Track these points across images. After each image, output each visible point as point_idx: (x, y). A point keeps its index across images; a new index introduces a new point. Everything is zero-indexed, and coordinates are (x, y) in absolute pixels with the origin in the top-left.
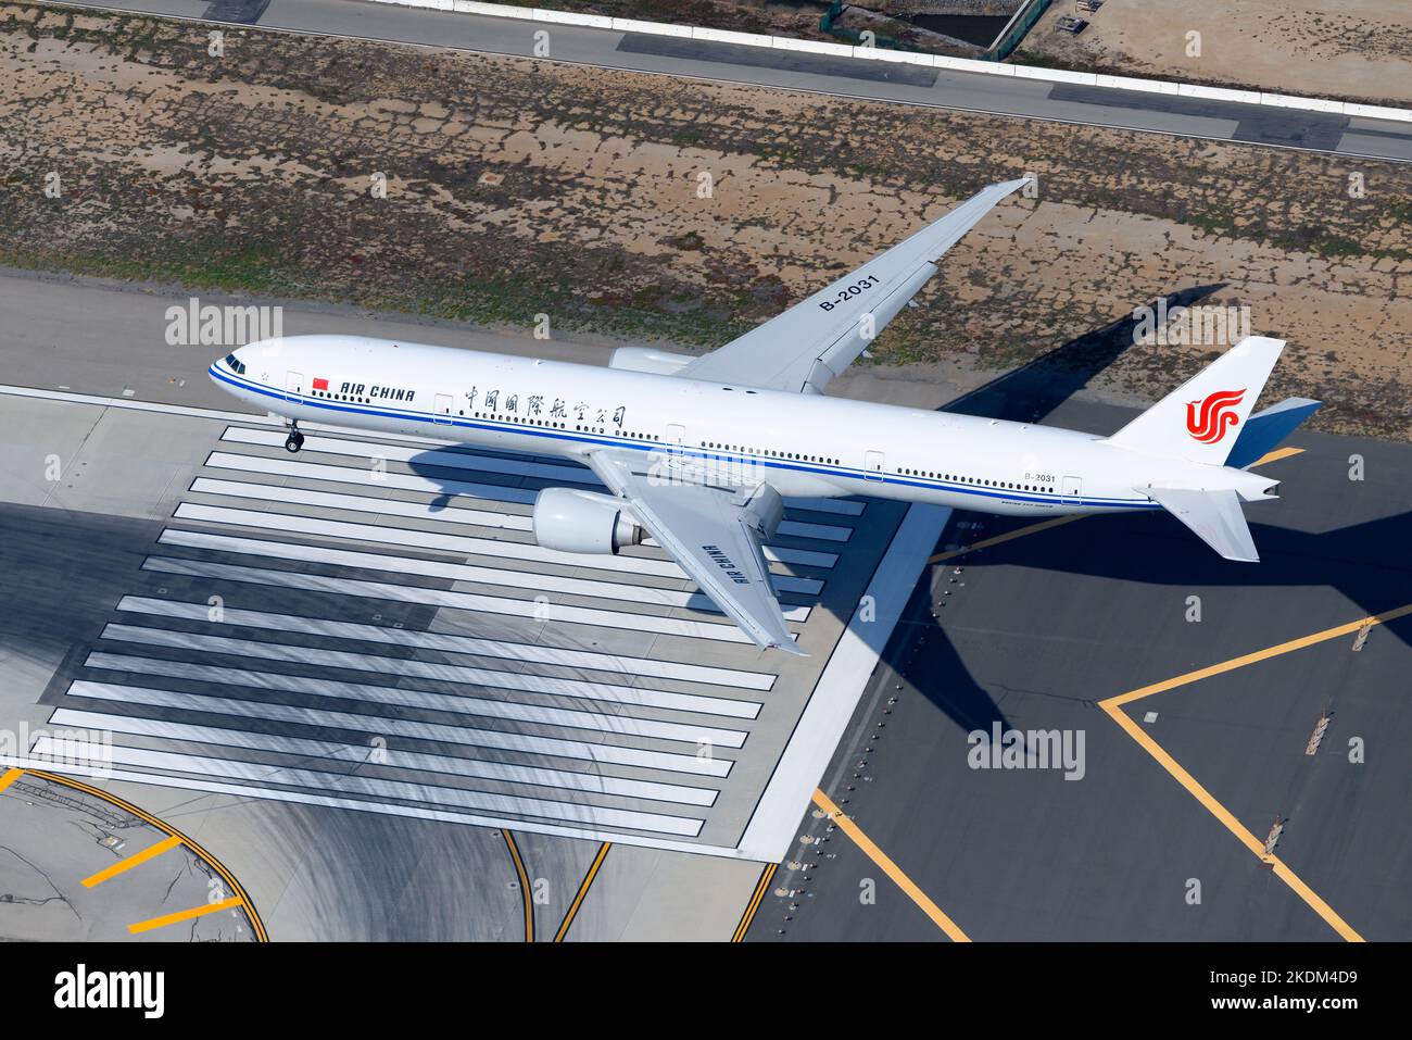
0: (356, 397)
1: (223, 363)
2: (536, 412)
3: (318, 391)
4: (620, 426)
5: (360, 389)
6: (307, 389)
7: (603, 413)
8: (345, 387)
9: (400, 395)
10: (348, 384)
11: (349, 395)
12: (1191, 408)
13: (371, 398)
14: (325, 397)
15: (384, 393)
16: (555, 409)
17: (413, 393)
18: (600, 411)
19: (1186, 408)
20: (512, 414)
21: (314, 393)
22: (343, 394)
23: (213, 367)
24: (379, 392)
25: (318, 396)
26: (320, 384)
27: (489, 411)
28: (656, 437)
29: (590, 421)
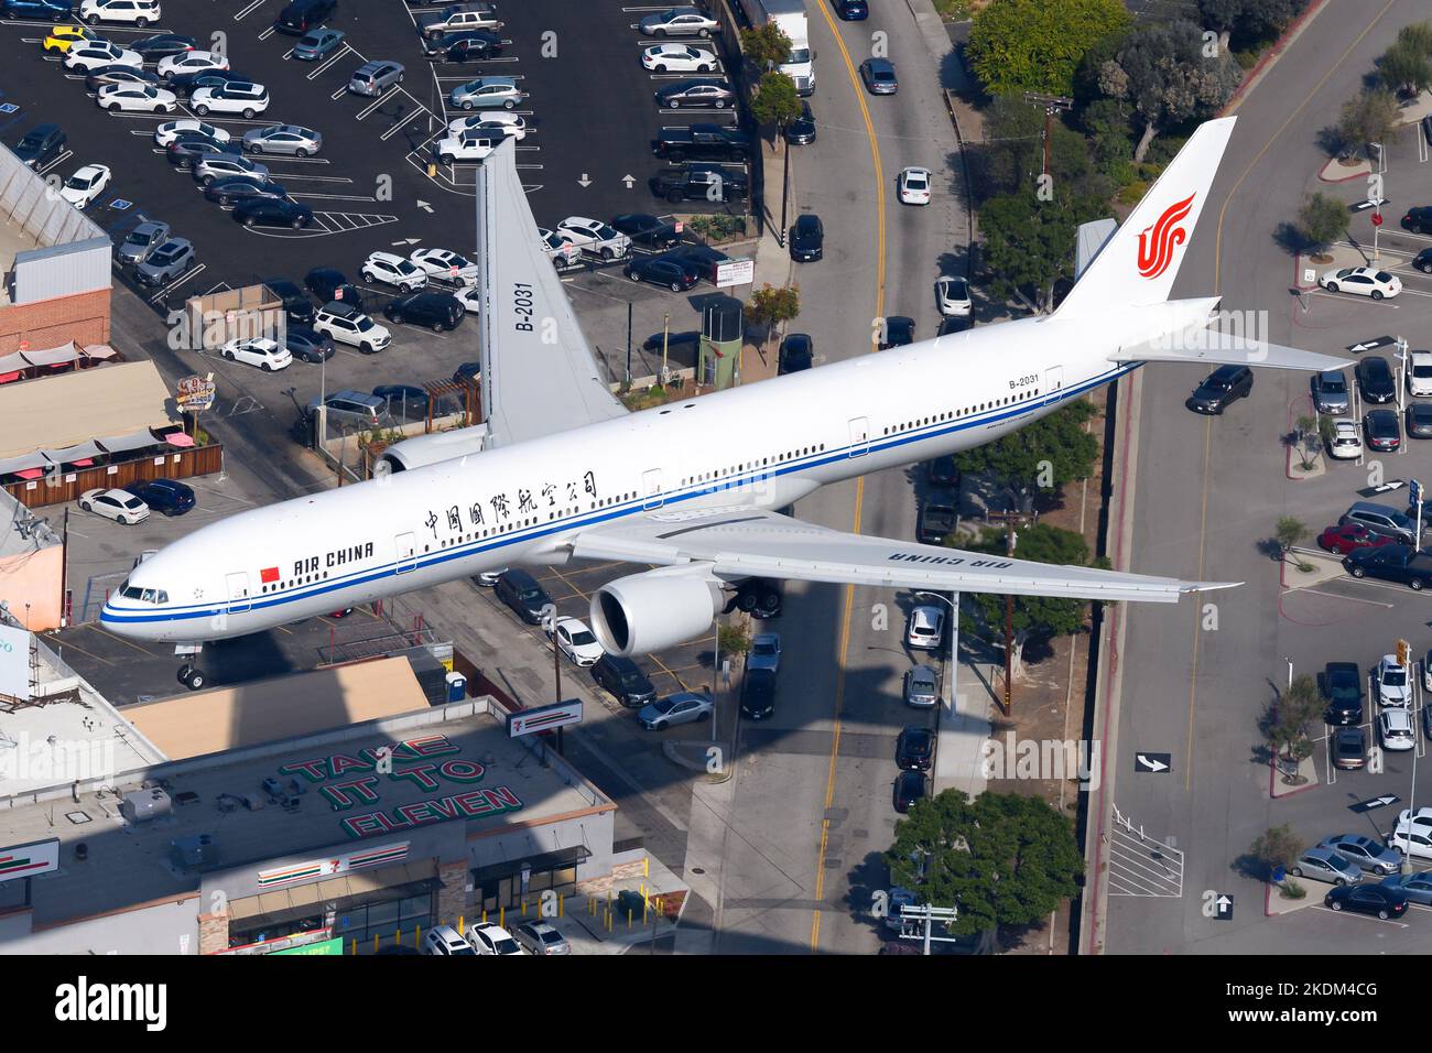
0: (312, 574)
1: (118, 600)
2: (505, 515)
3: (269, 585)
4: (595, 495)
5: (315, 563)
6: (256, 587)
7: (572, 486)
8: (298, 567)
9: (358, 553)
10: (301, 562)
11: (304, 576)
12: (1143, 238)
13: (328, 570)
14: (278, 589)
15: (341, 557)
16: (523, 502)
17: (371, 544)
18: (569, 485)
19: (1138, 239)
20: (480, 528)
21: (265, 589)
22: (299, 576)
23: (107, 611)
24: (336, 559)
25: (269, 591)
26: (270, 575)
27: (456, 534)
28: (634, 494)
29: (563, 502)
